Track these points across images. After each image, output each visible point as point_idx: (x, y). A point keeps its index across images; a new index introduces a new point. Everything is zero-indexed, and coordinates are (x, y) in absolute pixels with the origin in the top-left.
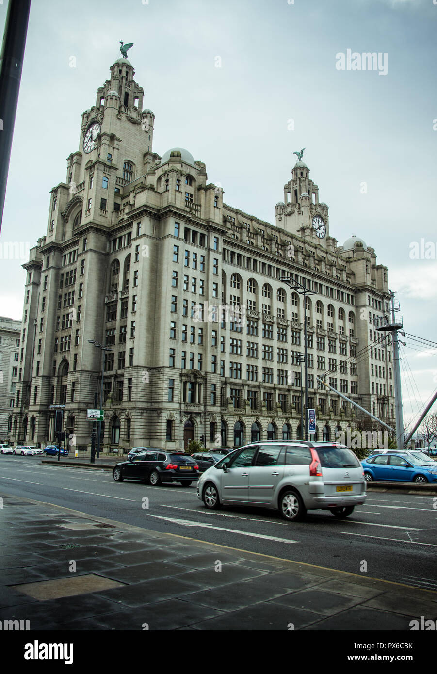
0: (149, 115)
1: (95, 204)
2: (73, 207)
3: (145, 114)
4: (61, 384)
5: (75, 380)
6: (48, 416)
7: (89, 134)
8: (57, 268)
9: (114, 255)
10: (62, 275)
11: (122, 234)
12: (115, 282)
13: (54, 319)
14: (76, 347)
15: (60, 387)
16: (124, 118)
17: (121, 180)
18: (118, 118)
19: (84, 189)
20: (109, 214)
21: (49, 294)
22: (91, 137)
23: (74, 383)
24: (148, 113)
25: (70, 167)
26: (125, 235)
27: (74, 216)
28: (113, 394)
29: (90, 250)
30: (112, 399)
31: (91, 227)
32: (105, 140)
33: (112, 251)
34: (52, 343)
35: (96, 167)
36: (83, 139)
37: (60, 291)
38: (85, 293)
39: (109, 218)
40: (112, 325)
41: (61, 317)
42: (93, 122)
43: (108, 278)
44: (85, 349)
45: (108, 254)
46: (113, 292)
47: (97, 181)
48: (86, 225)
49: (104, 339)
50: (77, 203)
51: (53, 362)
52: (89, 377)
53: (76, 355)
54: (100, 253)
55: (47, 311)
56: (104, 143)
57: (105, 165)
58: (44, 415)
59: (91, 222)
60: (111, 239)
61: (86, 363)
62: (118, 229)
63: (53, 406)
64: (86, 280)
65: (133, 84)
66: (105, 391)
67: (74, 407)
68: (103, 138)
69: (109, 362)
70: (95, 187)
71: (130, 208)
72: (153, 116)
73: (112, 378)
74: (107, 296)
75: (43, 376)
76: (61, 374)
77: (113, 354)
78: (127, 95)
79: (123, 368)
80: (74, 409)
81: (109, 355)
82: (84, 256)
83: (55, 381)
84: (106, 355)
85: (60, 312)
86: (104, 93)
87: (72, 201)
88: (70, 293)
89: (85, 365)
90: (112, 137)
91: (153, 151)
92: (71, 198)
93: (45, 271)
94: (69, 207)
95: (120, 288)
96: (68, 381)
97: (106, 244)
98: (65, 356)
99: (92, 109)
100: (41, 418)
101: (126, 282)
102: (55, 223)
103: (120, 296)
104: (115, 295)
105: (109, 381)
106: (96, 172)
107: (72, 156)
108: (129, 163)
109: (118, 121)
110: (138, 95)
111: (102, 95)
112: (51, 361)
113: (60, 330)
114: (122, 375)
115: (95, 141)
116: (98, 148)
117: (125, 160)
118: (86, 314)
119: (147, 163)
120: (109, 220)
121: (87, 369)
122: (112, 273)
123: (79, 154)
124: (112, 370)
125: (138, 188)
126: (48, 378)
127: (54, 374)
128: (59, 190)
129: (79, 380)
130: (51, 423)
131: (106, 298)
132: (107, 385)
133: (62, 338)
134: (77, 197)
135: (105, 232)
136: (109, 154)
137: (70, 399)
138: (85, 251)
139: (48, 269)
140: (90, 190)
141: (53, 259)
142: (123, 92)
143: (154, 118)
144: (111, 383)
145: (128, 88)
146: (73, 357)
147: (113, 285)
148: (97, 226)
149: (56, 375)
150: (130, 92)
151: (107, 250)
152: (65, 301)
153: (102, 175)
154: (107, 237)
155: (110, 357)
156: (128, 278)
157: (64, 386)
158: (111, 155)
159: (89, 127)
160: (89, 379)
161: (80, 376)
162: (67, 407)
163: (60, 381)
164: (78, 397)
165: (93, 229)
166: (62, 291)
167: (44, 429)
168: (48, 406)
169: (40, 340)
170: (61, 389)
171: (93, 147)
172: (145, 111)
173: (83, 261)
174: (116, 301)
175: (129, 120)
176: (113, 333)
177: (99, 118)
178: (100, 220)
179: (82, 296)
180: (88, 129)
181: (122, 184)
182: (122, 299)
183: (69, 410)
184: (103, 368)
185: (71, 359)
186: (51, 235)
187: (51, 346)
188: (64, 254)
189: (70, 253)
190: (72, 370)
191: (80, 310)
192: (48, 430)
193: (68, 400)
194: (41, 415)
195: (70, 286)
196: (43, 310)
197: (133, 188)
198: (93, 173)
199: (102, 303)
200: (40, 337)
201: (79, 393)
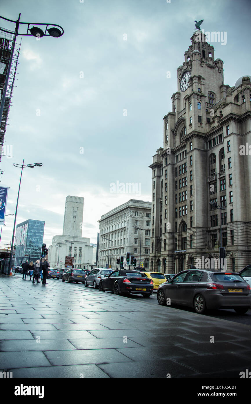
0: (220, 62)
1: (195, 120)
2: (179, 126)
3: (217, 61)
4: (181, 237)
5: (192, 234)
6: (174, 258)
7: (183, 80)
8: (173, 165)
9: (210, 151)
10: (176, 168)
11: (215, 136)
12: (213, 168)
13: (173, 197)
14: (191, 212)
15: (180, 239)
16: (204, 65)
17: (208, 104)
18: (201, 66)
19: (186, 112)
20: (204, 125)
21: (169, 182)
22: (185, 81)
23: (191, 236)
24: (219, 61)
25: (174, 102)
26: (217, 137)
27: (180, 131)
28: (219, 242)
29: (195, 149)
30: (218, 245)
31: (194, 134)
32: (195, 80)
33: (208, 149)
34: (173, 211)
35: (192, 97)
36: (180, 84)
37: (176, 179)
38: (194, 177)
39: (204, 128)
40: (214, 196)
41: (178, 194)
42: (185, 72)
43: (208, 166)
44: (197, 213)
45: (206, 151)
46: (212, 175)
47: (194, 105)
48: (190, 133)
49: (209, 206)
50: (181, 123)
51: (175, 223)
52: (201, 231)
53: (191, 217)
54: (201, 150)
55: (169, 192)
56: (195, 82)
57: (198, 95)
58: (171, 257)
59: (194, 131)
60: (208, 141)
61: (198, 222)
62: (212, 134)
63: (177, 251)
64: (194, 168)
65: (207, 45)
66: (212, 240)
67: (193, 251)
68: (193, 79)
69: (214, 221)
70: (193, 109)
71: (219, 119)
72: (223, 62)
73: (218, 231)
74: (209, 178)
75: (169, 233)
76: (180, 231)
77: (217, 215)
78: (204, 52)
79: (225, 224)
80: (193, 253)
81: (214, 216)
82: (191, 154)
83: (177, 235)
84: (211, 216)
85: (177, 191)
86: (189, 54)
87: (178, 122)
88: (183, 179)
89: (198, 223)
90: (200, 78)
91: (225, 84)
92: (177, 120)
93: (165, 167)
94: (176, 126)
95: (218, 171)
96: (187, 235)
97: (204, 145)
98: (183, 219)
99: (184, 64)
100: (169, 259)
101: (222, 167)
102: (168, 137)
103: (218, 176)
104: (215, 176)
105: (215, 233)
106: (192, 100)
107: (174, 95)
108: (211, 93)
109: (201, 68)
110: (211, 51)
111: (187, 56)
112: (173, 223)
113: (178, 203)
114: (226, 229)
115: (188, 82)
116: (191, 86)
117: (209, 92)
118: (196, 190)
119: (223, 91)
120: (205, 129)
121: (199, 226)
122: (210, 162)
123: (178, 93)
124: (217, 225)
125: (222, 105)
126: (172, 234)
127: (176, 231)
128: (169, 117)
129: (195, 233)
130: (176, 262)
131: (208, 179)
132: (214, 236)
133: (180, 208)
134: (181, 118)
135: (203, 137)
136: (199, 88)
137: (190, 246)
138: (191, 151)
139: (167, 165)
140: (190, 112)
141: (170, 159)
142: (201, 51)
143: (223, 64)
144: (217, 234)
145: (204, 48)
146: (189, 218)
147: (212, 171)
148: (198, 133)
149: (178, 231)
150: (205, 50)
151: (206, 148)
152: (180, 184)
153: (197, 101)
154: (204, 140)
155: (214, 217)
156: (223, 164)
157: (183, 238)
158: (200, 89)
159: (183, 75)
160: (201, 232)
161: (195, 230)
162: (188, 251)
163: (180, 235)
164: (195, 244)
165: (196, 136)
166: (177, 178)
167: (172, 266)
168: (173, 251)
169: (166, 210)
170: (181, 240)
171: (187, 87)
172: (216, 60)
173: (191, 157)
174: (216, 180)
175: (208, 66)
176: (215, 201)
177: (189, 68)
178: (199, 129)
179: (192, 179)
180: (182, 77)
181: (209, 106)
182: (220, 178)
183: (189, 253)
184: (210, 225)
185: (187, 221)
186: (167, 144)
187: (173, 213)
188: (176, 155)
189: (180, 154)
190: (190, 227)
191: (191, 188)
192: (175, 267)
193: (188, 246)
194: (169, 257)
195: (183, 175)
196: (166, 191)
197: (218, 107)
198: (191, 101)
199: (206, 183)
200: (166, 208)
201: (195, 242)
